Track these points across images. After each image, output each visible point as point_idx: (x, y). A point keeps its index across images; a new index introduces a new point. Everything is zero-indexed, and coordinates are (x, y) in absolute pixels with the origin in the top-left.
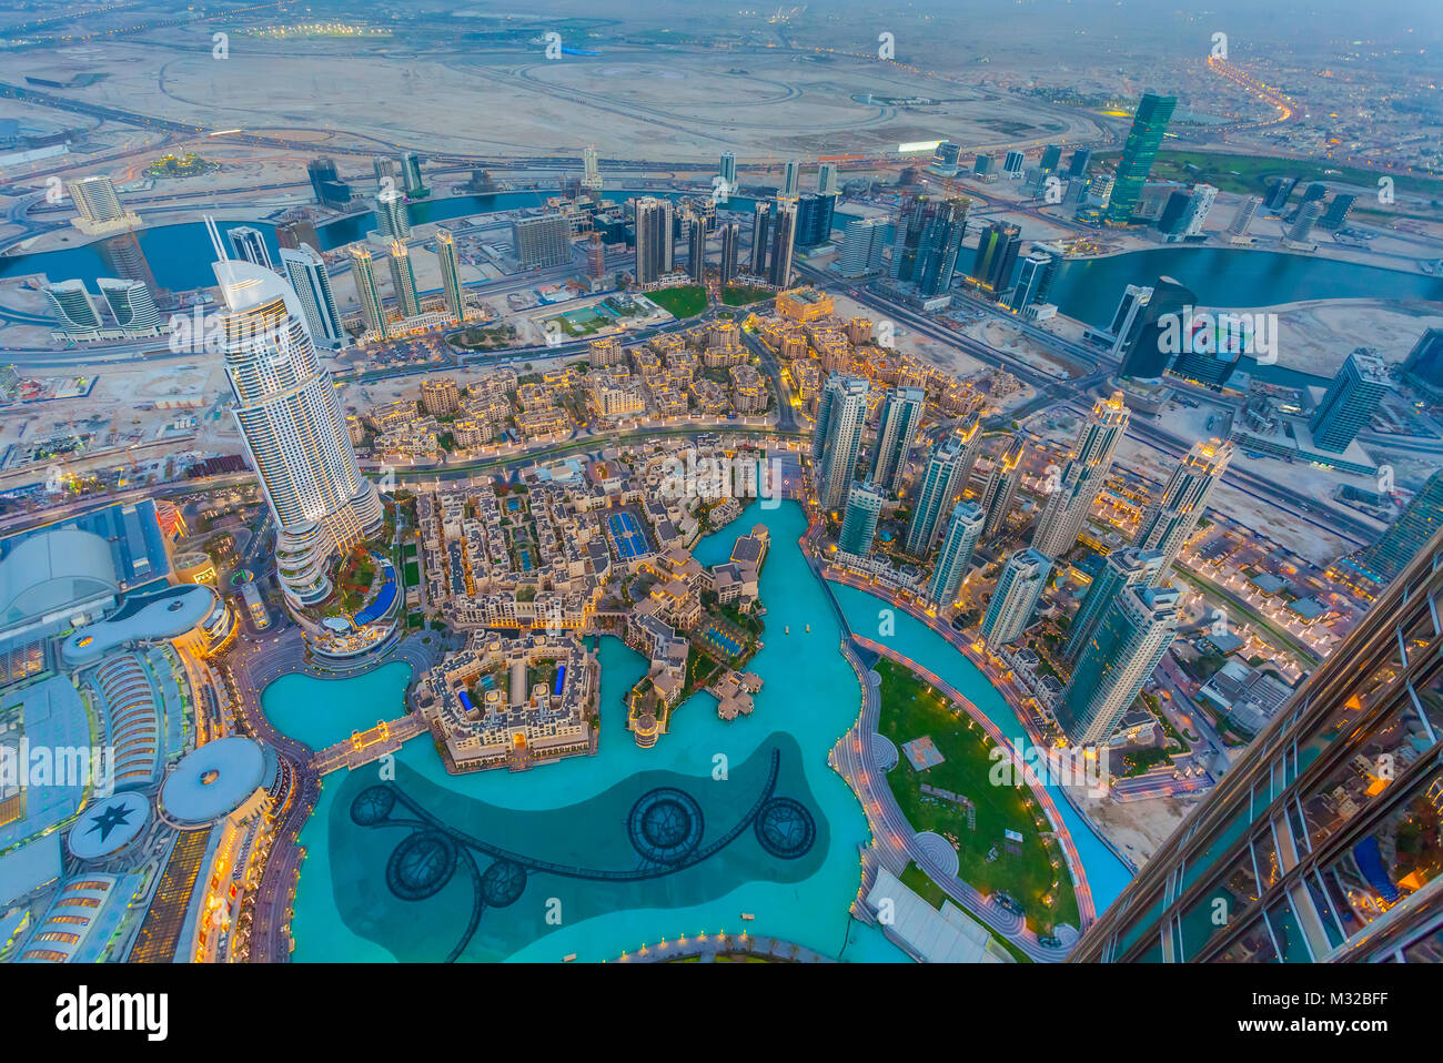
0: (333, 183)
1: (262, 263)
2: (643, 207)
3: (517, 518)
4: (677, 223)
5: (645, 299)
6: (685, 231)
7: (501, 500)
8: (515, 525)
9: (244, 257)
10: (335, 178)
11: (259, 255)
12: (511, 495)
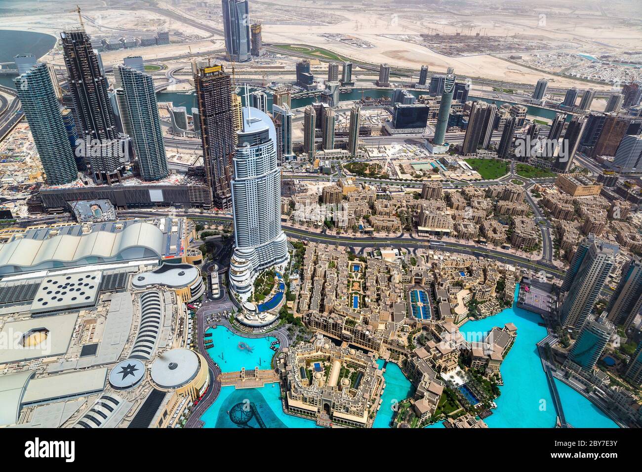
0: (307, 74)
1: (263, 110)
2: (478, 106)
3: (356, 275)
4: (498, 119)
5: (465, 162)
6: (502, 125)
7: (350, 262)
8: (355, 279)
9: (256, 106)
10: (308, 72)
11: (263, 106)
12: (356, 261)
